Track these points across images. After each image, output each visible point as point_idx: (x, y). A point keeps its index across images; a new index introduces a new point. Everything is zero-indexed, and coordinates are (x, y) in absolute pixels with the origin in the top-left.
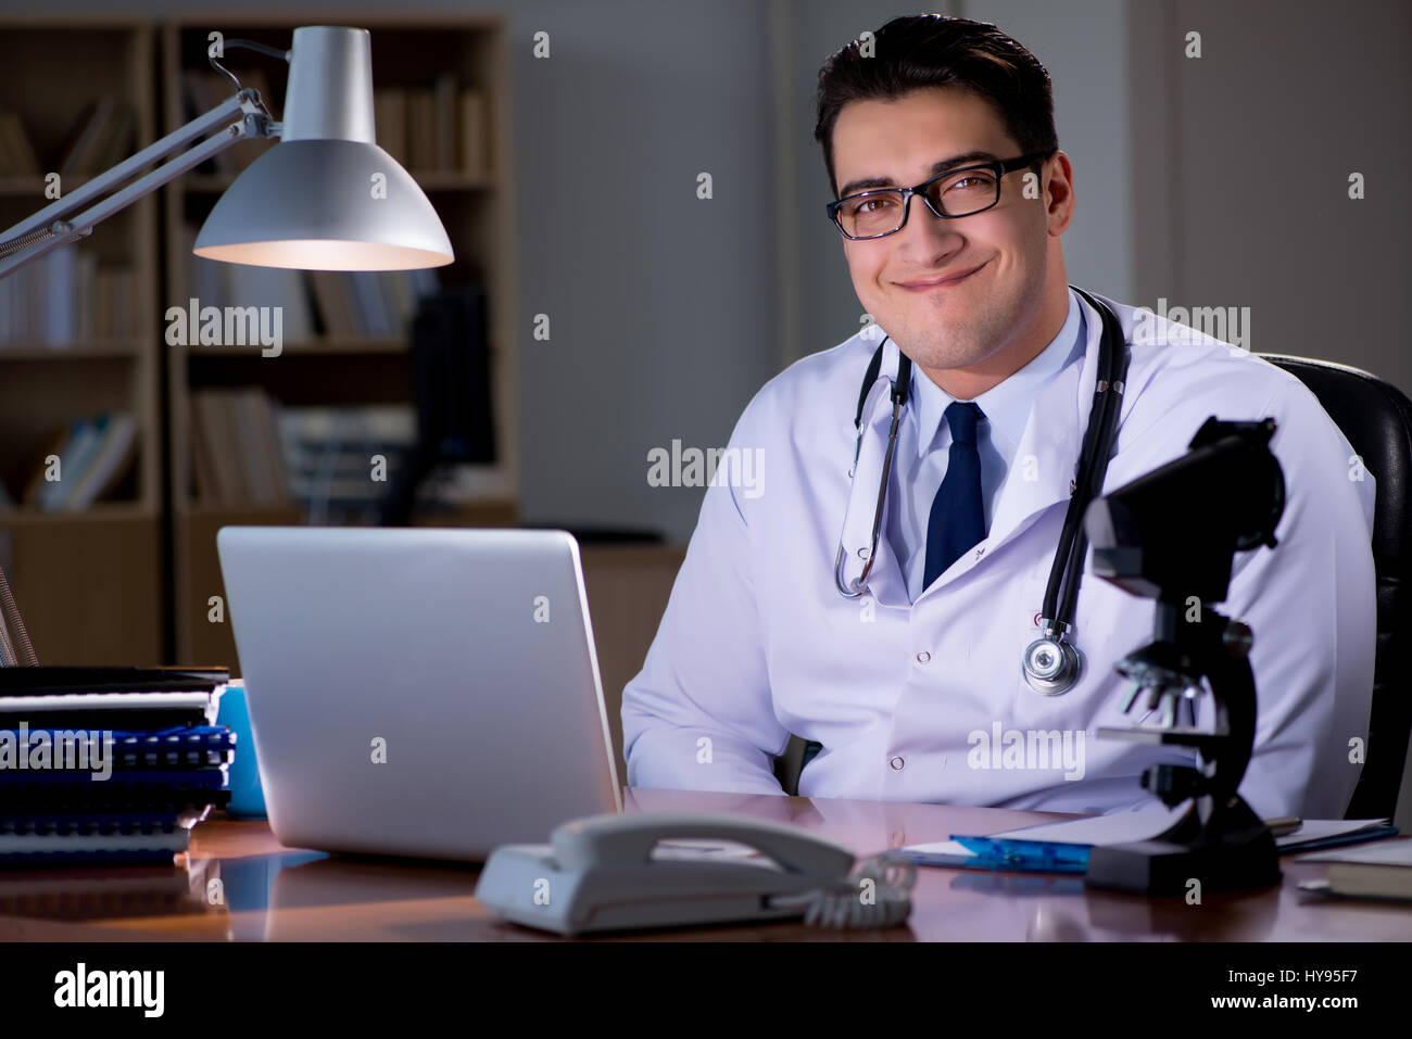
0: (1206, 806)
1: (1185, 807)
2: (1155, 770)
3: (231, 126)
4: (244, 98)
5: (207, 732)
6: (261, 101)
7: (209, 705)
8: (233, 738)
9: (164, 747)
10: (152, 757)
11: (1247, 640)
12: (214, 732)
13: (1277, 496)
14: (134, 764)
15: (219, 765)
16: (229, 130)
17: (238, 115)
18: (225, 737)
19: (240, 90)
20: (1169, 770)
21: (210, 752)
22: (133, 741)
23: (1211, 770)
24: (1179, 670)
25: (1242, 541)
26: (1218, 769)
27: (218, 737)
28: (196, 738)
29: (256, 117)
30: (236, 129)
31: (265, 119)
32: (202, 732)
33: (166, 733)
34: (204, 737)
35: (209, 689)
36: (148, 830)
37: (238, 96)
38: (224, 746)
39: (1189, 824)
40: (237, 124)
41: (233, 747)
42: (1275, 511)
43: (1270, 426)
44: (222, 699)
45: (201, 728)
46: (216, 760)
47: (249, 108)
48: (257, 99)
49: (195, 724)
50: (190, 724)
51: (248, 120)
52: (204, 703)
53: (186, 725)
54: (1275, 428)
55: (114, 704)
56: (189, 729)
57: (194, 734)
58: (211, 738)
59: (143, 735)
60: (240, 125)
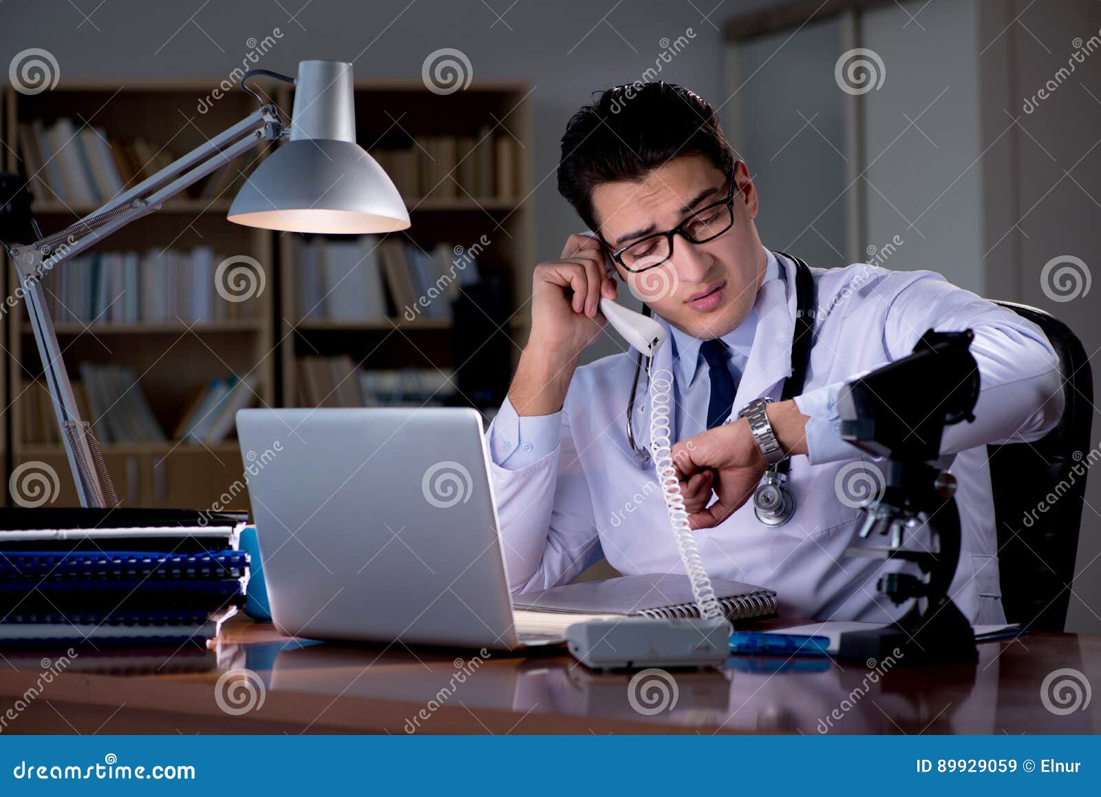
0: (924, 604)
1: (909, 604)
2: (886, 578)
3: (256, 131)
4: (265, 111)
5: (230, 555)
6: (277, 113)
7: (232, 535)
8: (248, 559)
9: (199, 564)
10: (191, 571)
11: (952, 486)
12: (236, 554)
13: (974, 385)
14: (178, 576)
15: (239, 577)
16: (254, 134)
17: (261, 122)
18: (243, 558)
19: (262, 106)
20: (896, 577)
21: (232, 568)
22: (178, 560)
23: (927, 579)
24: (903, 508)
25: (948, 417)
26: (932, 578)
27: (238, 558)
28: (223, 558)
29: (273, 125)
30: (260, 133)
31: (279, 126)
32: (227, 554)
33: (200, 555)
34: (228, 558)
35: (233, 524)
36: (188, 623)
37: (260, 110)
38: (242, 564)
39: (912, 617)
40: (260, 130)
41: (248, 564)
42: (973, 395)
43: (969, 335)
44: (242, 534)
45: (227, 552)
46: (237, 574)
47: (269, 118)
48: (274, 112)
49: (222, 549)
50: (218, 548)
51: (267, 127)
52: (229, 534)
53: (216, 549)
54: (973, 336)
55: (166, 534)
56: (217, 552)
57: (222, 556)
58: (233, 558)
59: (186, 556)
60: (262, 130)
